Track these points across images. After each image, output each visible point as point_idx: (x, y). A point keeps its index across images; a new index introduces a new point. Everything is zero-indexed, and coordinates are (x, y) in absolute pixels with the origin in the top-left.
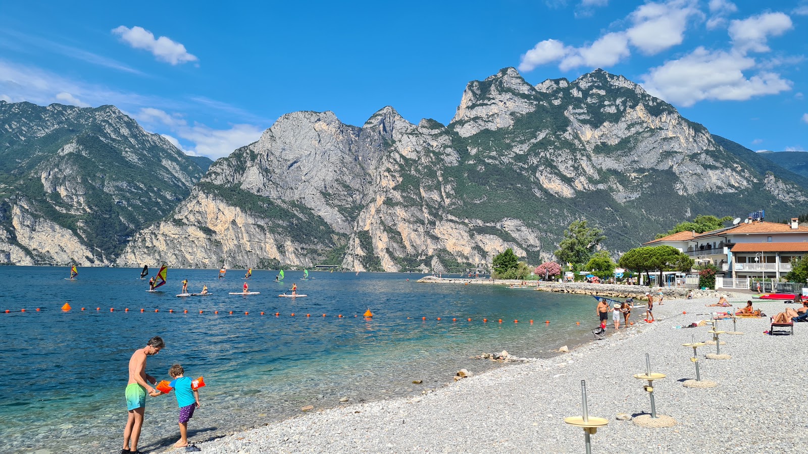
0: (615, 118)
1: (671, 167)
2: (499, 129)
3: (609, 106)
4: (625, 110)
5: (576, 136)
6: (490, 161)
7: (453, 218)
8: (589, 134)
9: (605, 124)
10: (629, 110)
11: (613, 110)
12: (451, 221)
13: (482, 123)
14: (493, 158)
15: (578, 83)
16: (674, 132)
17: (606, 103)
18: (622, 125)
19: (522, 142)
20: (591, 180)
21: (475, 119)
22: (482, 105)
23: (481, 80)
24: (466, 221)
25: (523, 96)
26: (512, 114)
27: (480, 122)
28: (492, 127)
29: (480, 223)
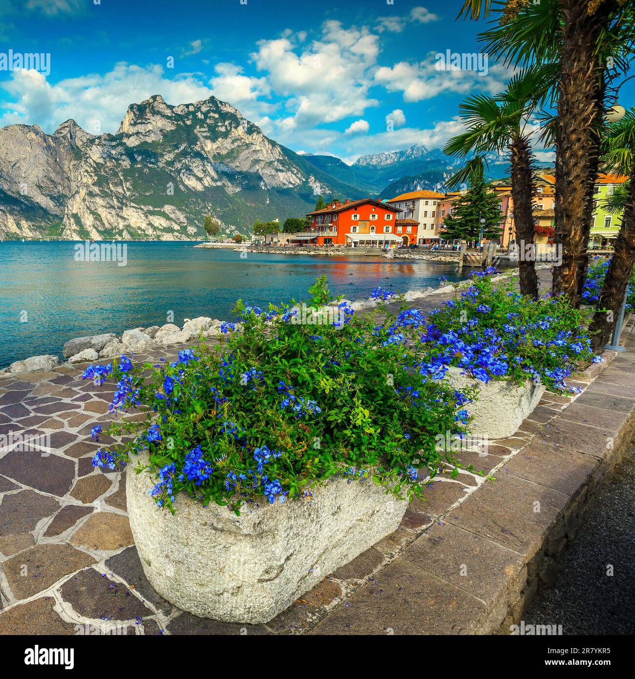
0: (226, 135)
1: (258, 170)
2: (154, 142)
3: (221, 126)
4: (231, 129)
5: (203, 149)
6: (151, 165)
7: (134, 205)
8: (209, 146)
9: (219, 139)
10: (233, 130)
11: (223, 129)
12: (134, 207)
13: (142, 137)
14: (152, 163)
15: (200, 107)
16: (261, 147)
17: (220, 124)
18: (229, 140)
19: (169, 152)
20: (213, 179)
21: (138, 133)
22: (141, 123)
23: (139, 103)
24: (142, 207)
25: (168, 117)
26: (161, 131)
27: (141, 136)
28: (149, 140)
29: (151, 208)
